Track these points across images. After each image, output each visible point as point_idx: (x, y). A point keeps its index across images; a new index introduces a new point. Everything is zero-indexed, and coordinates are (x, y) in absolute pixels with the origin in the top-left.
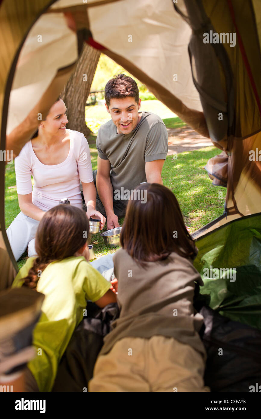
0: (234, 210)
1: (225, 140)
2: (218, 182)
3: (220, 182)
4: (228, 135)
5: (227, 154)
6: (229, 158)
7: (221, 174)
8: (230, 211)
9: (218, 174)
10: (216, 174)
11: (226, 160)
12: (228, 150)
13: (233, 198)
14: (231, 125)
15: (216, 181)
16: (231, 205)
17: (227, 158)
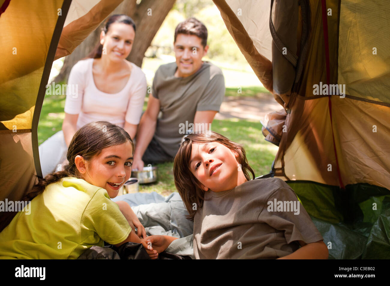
0: (280, 171)
1: (288, 96)
2: (271, 138)
3: (274, 139)
4: (292, 91)
5: (286, 111)
6: (288, 116)
7: (276, 130)
8: (277, 172)
9: (273, 130)
10: (271, 130)
11: (284, 118)
12: (288, 107)
13: (282, 159)
14: (297, 81)
15: (270, 137)
16: (279, 165)
17: (285, 115)
